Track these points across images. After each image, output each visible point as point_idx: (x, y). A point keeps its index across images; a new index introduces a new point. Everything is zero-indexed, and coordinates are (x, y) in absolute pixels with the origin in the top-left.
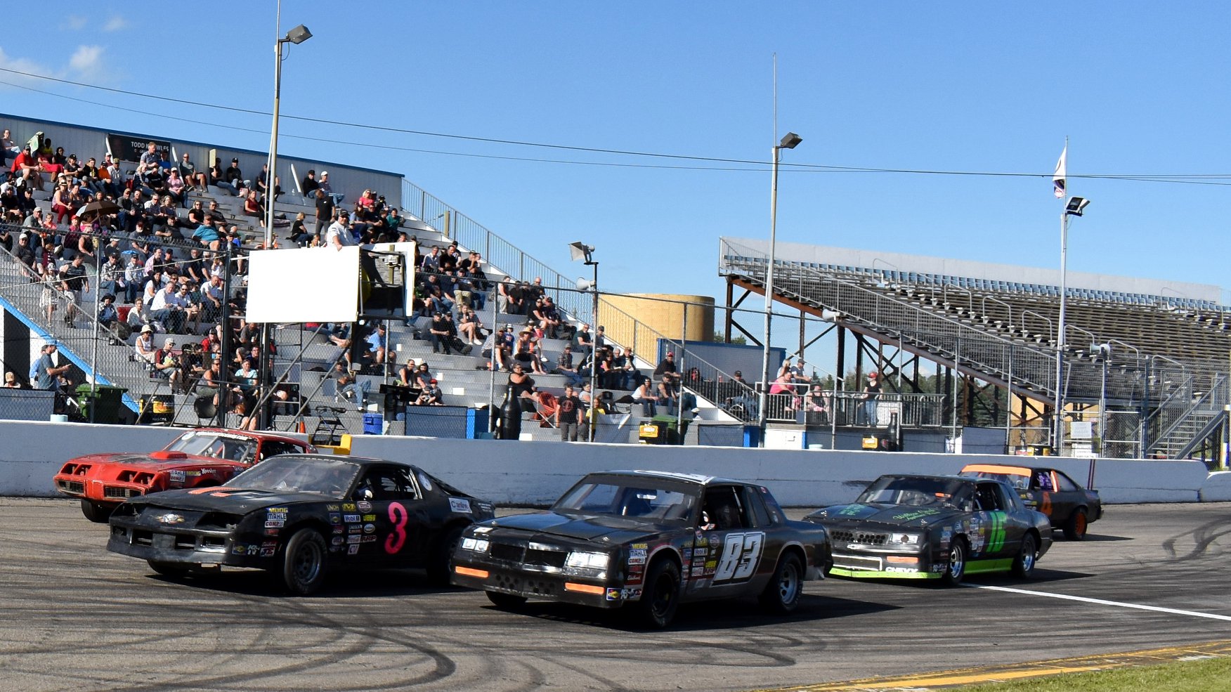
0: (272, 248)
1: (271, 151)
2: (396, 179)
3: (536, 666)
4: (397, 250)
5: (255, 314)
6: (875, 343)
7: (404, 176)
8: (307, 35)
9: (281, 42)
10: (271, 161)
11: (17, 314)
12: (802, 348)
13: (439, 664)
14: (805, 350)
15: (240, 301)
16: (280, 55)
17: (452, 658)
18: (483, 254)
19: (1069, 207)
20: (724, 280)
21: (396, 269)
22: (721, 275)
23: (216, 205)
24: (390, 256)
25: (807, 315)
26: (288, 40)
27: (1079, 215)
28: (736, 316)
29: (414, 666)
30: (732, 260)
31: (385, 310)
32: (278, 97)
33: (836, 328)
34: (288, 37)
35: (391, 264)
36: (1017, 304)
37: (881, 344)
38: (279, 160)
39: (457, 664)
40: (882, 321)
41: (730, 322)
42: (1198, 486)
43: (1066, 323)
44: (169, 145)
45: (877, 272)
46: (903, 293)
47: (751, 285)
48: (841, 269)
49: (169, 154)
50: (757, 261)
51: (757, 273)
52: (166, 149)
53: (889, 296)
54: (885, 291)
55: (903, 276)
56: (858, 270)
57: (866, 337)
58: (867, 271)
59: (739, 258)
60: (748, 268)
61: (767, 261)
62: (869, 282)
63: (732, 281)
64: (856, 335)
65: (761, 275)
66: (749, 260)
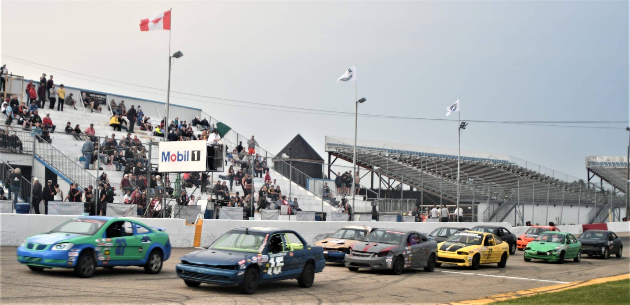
6: (386, 178)
7: (200, 110)
19: (461, 126)
22: (326, 151)
25: (360, 167)
27: (464, 128)
28: (332, 168)
30: (329, 145)
33: (371, 172)
36: (439, 163)
37: (389, 179)
40: (389, 170)
41: (330, 170)
43: (461, 170)
44: (106, 95)
45: (385, 150)
46: (396, 158)
47: (338, 155)
48: (372, 148)
49: (105, 100)
50: (340, 145)
51: (339, 150)
52: (104, 97)
53: (391, 159)
54: (389, 157)
55: (395, 151)
56: (378, 149)
57: (382, 176)
58: (382, 149)
59: (333, 145)
60: (337, 148)
61: (344, 146)
62: (383, 154)
63: (330, 153)
64: (378, 175)
65: (342, 151)
66: (337, 145)
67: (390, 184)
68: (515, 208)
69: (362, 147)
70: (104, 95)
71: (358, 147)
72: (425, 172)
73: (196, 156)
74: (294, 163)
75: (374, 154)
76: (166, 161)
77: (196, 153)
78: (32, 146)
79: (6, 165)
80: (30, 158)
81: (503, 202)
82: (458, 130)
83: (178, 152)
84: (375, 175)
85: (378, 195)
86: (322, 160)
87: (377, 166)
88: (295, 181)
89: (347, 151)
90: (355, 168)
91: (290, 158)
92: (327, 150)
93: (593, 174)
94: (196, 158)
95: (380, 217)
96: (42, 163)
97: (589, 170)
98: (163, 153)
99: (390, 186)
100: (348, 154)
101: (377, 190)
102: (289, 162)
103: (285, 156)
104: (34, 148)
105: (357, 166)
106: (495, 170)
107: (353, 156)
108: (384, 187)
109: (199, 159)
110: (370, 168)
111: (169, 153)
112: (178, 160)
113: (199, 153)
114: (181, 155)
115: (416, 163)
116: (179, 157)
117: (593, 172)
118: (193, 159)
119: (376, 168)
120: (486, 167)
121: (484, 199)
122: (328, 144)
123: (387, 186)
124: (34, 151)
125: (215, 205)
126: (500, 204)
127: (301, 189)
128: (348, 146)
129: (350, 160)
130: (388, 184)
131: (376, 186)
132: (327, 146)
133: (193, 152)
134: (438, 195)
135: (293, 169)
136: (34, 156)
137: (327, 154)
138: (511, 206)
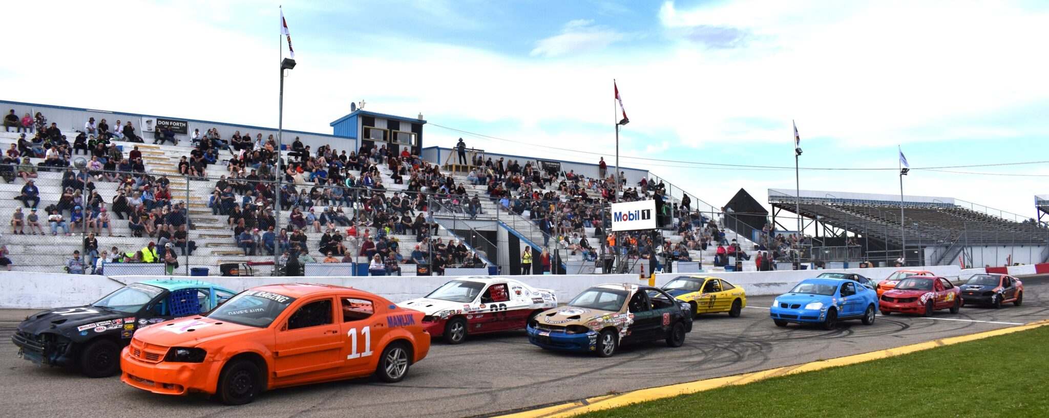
2: (646, 172)
6: (830, 227)
7: (647, 171)
12: (803, 229)
14: (804, 230)
19: (902, 172)
20: (771, 205)
25: (804, 217)
27: (906, 174)
28: (776, 219)
30: (772, 198)
33: (814, 222)
36: (883, 209)
37: (833, 227)
40: (833, 218)
41: (774, 221)
42: (957, 275)
43: (905, 216)
44: (559, 163)
45: (828, 199)
46: (839, 207)
47: (781, 207)
48: (815, 198)
49: (559, 166)
50: (783, 197)
51: (783, 202)
52: (558, 164)
53: (834, 208)
54: (832, 206)
55: (838, 200)
56: (821, 199)
57: (826, 225)
58: (824, 199)
59: (776, 197)
60: (780, 200)
61: (787, 197)
62: (825, 203)
63: (774, 205)
64: (822, 224)
65: (785, 202)
66: (780, 197)
67: (835, 232)
68: (963, 250)
69: (804, 198)
70: (558, 162)
71: (801, 198)
72: (868, 219)
73: (646, 215)
74: (739, 217)
75: (816, 204)
76: (618, 221)
77: (646, 212)
78: (496, 213)
79: (473, 231)
80: (494, 223)
81: (950, 245)
82: (900, 178)
83: (629, 212)
84: (819, 223)
85: (823, 244)
86: (767, 213)
87: (821, 215)
88: (741, 233)
89: (790, 203)
90: (798, 219)
91: (735, 212)
92: (770, 202)
93: (1043, 213)
94: (646, 217)
95: (827, 265)
96: (505, 227)
97: (1039, 209)
98: (616, 214)
99: (834, 234)
100: (791, 205)
101: (821, 239)
102: (734, 215)
103: (730, 210)
104: (498, 215)
105: (800, 217)
106: (940, 214)
107: (796, 207)
108: (829, 235)
109: (649, 217)
110: (814, 218)
111: (620, 213)
112: (630, 219)
113: (648, 211)
114: (632, 214)
115: (859, 210)
116: (630, 217)
117: (1043, 210)
118: (643, 218)
119: (819, 217)
120: (932, 211)
121: (930, 242)
122: (771, 196)
123: (832, 234)
124: (498, 218)
125: (666, 260)
126: (947, 247)
127: (747, 240)
128: (791, 197)
129: (794, 211)
130: (833, 232)
131: (821, 234)
132: (770, 199)
133: (643, 211)
134: (883, 241)
135: (738, 221)
136: (498, 222)
137: (771, 206)
138: (959, 249)
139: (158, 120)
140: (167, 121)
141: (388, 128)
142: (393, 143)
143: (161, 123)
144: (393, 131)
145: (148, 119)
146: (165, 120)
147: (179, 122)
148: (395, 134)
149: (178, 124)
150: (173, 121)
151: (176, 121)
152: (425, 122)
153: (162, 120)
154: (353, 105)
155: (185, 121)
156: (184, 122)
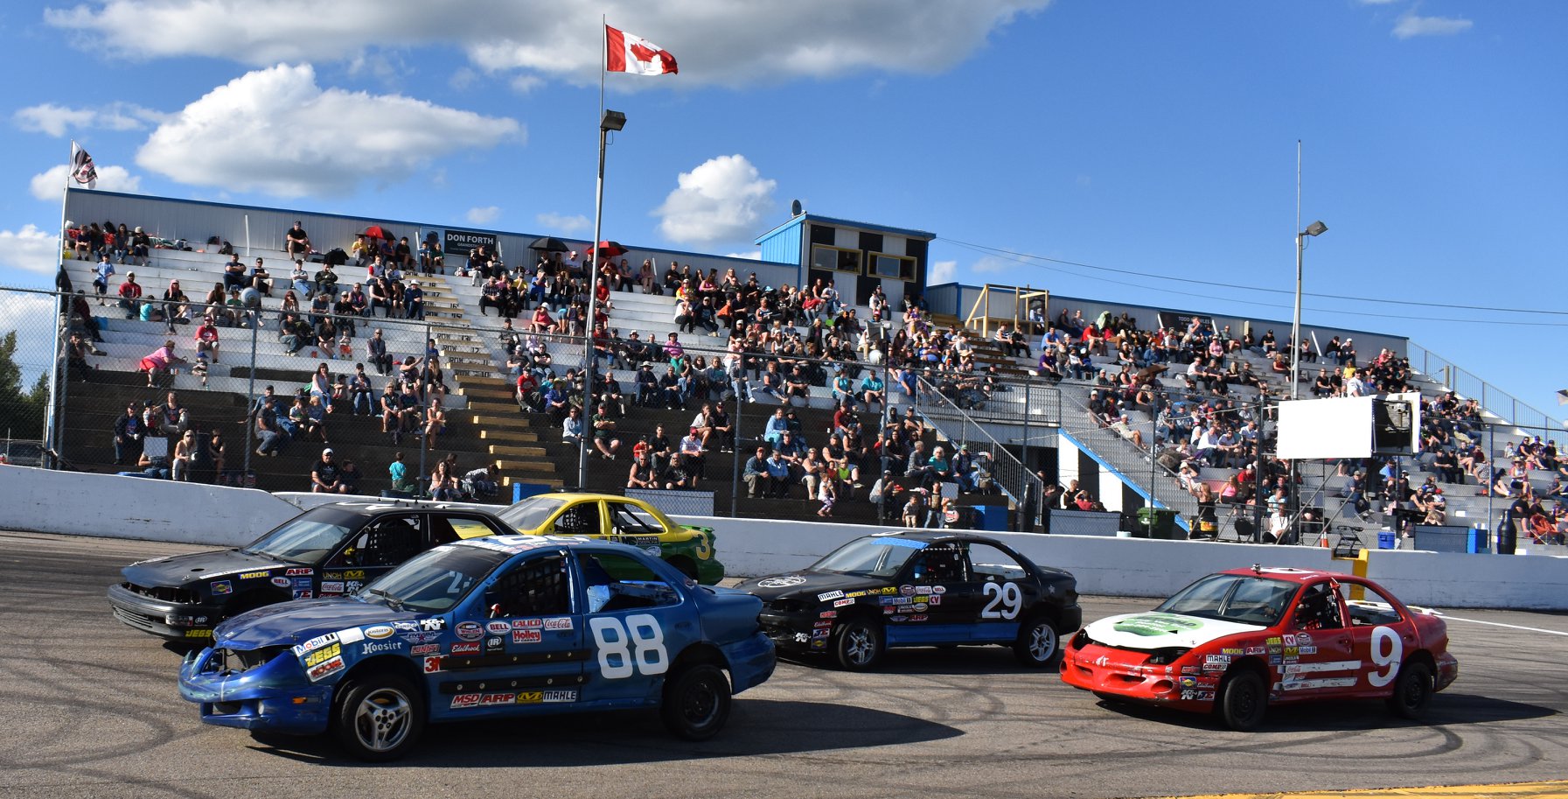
0: (1297, 399)
1: (1295, 321)
2: (1403, 342)
3: (1534, 744)
4: (1404, 399)
5: (1285, 451)
7: (1406, 339)
8: (1323, 228)
9: (1301, 235)
10: (1295, 330)
11: (1089, 452)
13: (1448, 739)
15: (1270, 442)
16: (1301, 245)
17: (1460, 735)
18: (1480, 402)
21: (1404, 414)
23: (1249, 365)
24: (1399, 405)
26: (1307, 233)
29: (1427, 740)
31: (1395, 448)
32: (1300, 279)
34: (1307, 231)
35: (1399, 410)
38: (1302, 328)
39: (1464, 740)
44: (1211, 318)
49: (1210, 325)
52: (1208, 321)
70: (1208, 317)
78: (1056, 413)
96: (1074, 441)
104: (1060, 416)
139: (447, 232)
140: (463, 234)
141: (860, 248)
142: (869, 275)
143: (451, 238)
144: (870, 252)
145: (429, 231)
146: (459, 234)
147: (483, 236)
148: (874, 258)
149: (480, 240)
150: (472, 235)
151: (478, 235)
152: (933, 236)
153: (453, 233)
154: (797, 208)
155: (493, 235)
156: (490, 237)
